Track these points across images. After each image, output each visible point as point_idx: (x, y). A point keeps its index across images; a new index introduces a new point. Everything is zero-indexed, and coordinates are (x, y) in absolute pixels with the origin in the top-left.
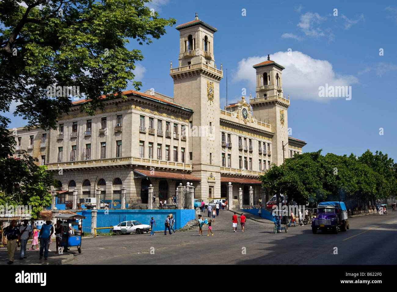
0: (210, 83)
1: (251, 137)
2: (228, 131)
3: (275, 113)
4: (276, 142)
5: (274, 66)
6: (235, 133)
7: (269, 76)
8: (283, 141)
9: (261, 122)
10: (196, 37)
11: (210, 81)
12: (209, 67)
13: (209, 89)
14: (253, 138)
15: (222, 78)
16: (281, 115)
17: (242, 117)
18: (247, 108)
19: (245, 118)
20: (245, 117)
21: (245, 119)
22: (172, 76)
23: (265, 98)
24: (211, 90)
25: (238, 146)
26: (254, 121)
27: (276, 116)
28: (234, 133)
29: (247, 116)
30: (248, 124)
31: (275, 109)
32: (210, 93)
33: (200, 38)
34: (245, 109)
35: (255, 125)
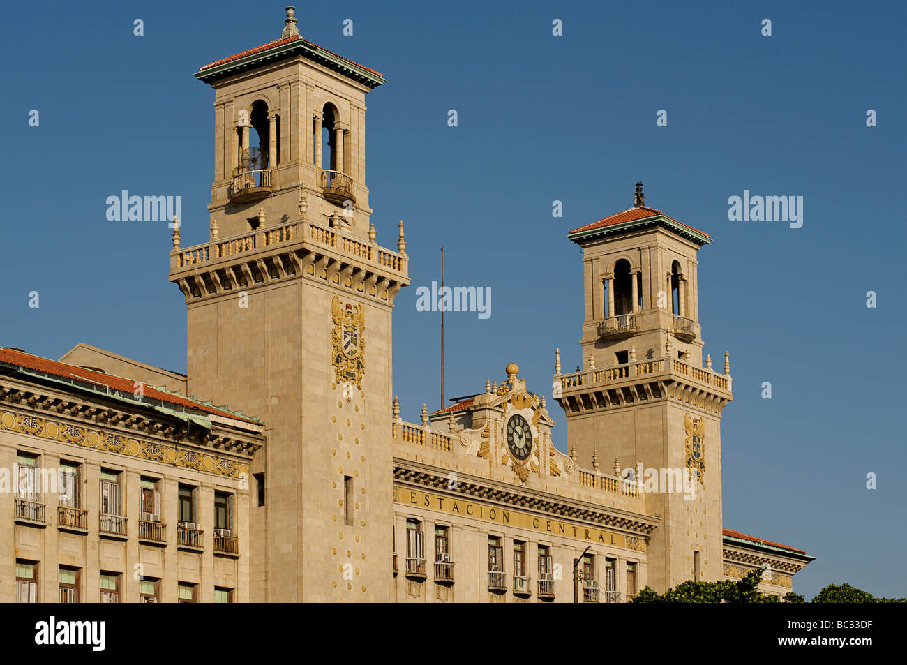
0: (348, 306)
1: (547, 538)
2: (434, 513)
3: (664, 433)
4: (665, 555)
5: (660, 229)
6: (473, 523)
7: (639, 275)
8: (696, 552)
9: (599, 474)
10: (285, 109)
11: (346, 301)
12: (338, 240)
13: (340, 334)
14: (557, 541)
15: (403, 285)
16: (691, 442)
17: (505, 451)
18: (528, 414)
19: (519, 457)
20: (520, 455)
21: (522, 462)
22: (177, 281)
23: (621, 369)
24: (349, 338)
25: (486, 578)
26: (560, 467)
27: (665, 444)
28: (466, 522)
29: (528, 447)
30: (535, 483)
31: (664, 413)
32: (346, 352)
33: (302, 112)
34: (519, 417)
35: (567, 487)
